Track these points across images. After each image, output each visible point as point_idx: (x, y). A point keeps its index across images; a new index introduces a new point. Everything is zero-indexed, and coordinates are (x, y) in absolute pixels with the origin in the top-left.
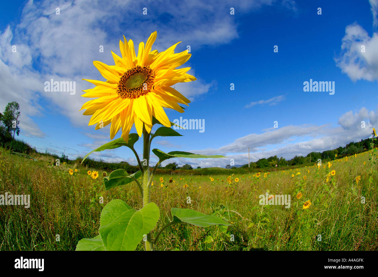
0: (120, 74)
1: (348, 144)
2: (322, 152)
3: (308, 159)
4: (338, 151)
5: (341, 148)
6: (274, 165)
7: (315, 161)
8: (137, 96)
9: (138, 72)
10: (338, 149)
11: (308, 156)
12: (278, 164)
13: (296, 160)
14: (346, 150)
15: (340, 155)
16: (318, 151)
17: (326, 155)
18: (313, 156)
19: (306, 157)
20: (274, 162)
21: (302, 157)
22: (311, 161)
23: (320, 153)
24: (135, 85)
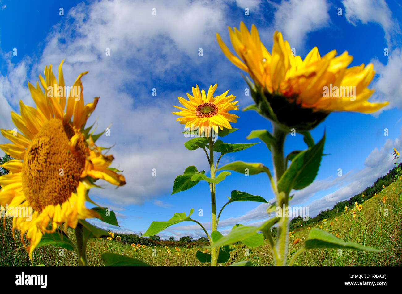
0: (195, 107)
1: (376, 181)
2: (348, 199)
3: (335, 211)
4: (366, 192)
5: (368, 188)
6: (298, 225)
7: (343, 211)
8: (211, 116)
9: (206, 106)
10: (366, 191)
11: (335, 207)
12: (302, 224)
13: (322, 215)
14: (374, 189)
15: (368, 196)
16: (345, 200)
17: (353, 201)
18: (340, 206)
19: (332, 210)
20: (298, 223)
21: (328, 211)
22: (339, 212)
23: (347, 200)
24: (206, 111)
